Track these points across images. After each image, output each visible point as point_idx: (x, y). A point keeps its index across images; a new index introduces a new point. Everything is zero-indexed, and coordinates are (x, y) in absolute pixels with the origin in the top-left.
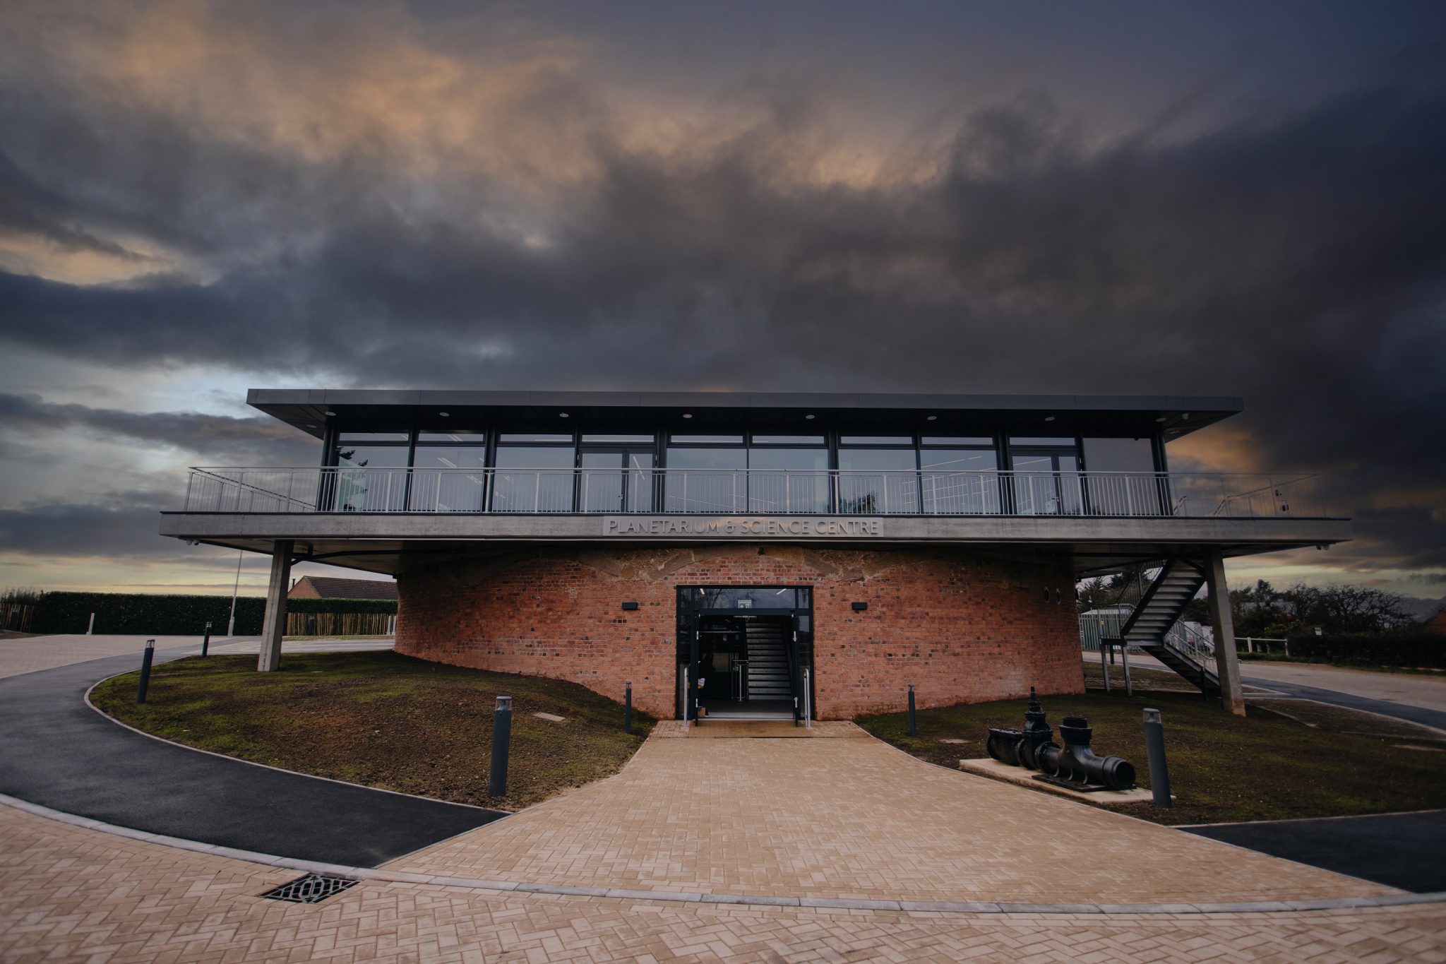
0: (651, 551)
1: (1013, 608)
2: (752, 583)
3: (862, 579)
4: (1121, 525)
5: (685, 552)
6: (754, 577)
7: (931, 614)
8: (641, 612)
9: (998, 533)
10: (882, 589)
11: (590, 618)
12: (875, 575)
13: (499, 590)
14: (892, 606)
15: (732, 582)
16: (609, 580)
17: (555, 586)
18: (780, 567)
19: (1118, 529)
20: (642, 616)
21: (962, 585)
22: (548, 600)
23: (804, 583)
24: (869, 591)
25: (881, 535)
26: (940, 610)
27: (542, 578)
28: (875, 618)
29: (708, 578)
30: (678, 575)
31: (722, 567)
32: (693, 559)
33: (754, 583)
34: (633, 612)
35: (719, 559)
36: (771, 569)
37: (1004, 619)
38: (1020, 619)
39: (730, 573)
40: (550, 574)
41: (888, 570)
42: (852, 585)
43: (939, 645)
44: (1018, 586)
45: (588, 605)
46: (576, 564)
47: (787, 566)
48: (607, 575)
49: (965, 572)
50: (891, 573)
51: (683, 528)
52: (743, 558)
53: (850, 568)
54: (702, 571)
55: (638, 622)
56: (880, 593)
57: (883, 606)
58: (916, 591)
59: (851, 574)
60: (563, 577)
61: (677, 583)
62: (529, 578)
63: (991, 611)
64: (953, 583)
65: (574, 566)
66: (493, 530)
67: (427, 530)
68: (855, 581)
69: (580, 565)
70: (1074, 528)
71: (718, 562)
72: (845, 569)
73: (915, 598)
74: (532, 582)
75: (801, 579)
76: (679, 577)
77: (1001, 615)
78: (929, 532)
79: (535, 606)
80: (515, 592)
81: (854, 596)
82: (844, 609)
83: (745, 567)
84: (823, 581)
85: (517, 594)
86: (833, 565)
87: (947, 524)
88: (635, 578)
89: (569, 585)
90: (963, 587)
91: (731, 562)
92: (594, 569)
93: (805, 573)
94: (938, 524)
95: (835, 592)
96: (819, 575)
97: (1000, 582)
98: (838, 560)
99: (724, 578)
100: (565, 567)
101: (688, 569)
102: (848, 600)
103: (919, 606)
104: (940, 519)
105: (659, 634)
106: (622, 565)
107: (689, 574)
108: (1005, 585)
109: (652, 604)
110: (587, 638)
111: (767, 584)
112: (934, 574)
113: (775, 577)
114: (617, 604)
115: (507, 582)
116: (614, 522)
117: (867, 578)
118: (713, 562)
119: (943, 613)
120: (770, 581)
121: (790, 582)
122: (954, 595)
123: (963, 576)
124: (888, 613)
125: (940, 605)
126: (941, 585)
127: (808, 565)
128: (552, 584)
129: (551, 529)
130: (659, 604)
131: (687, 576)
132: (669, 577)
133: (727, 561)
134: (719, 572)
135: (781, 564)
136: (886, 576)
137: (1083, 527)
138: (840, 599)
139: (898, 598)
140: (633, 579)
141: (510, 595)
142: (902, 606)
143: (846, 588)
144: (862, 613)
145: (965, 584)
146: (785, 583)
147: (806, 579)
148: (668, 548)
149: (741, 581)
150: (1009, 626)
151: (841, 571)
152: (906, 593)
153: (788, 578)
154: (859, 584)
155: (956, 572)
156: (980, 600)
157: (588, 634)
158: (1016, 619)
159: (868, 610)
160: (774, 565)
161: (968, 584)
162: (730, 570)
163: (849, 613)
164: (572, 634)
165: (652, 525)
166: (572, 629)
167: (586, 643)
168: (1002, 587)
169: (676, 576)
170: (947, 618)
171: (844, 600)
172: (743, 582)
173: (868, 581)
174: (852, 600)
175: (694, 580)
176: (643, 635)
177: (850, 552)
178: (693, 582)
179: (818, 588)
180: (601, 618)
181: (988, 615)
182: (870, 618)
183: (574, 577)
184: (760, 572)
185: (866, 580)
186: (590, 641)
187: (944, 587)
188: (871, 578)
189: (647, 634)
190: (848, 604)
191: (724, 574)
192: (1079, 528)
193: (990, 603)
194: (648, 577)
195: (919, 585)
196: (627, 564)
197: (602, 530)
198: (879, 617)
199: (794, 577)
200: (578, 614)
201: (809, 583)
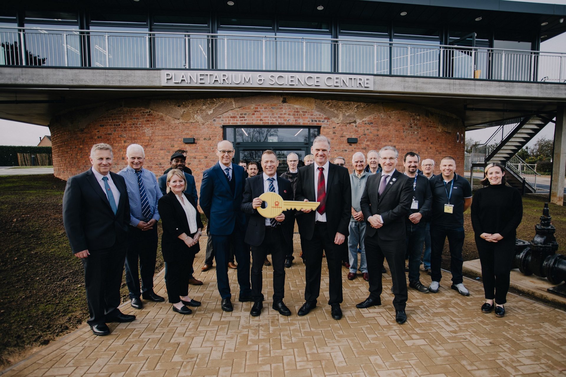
0: (202, 100)
1: (442, 144)
2: (277, 124)
3: (355, 122)
4: (527, 87)
5: (228, 101)
6: (279, 119)
7: (397, 147)
8: (197, 145)
9: (450, 90)
10: (368, 129)
11: (162, 149)
12: (364, 120)
13: (98, 131)
14: (374, 141)
15: (263, 123)
16: (173, 122)
17: (135, 127)
18: (298, 112)
19: (525, 90)
20: (198, 148)
21: (417, 128)
22: (131, 137)
23: (315, 124)
24: (359, 130)
25: (371, 88)
26: (402, 144)
27: (126, 122)
28: (362, 149)
29: (245, 120)
30: (223, 118)
31: (255, 112)
32: (234, 106)
33: (279, 123)
34: (191, 145)
35: (253, 106)
36: (292, 113)
37: (437, 151)
38: (445, 152)
39: (262, 116)
40: (131, 119)
41: (372, 116)
42: (348, 126)
43: (400, 167)
44: (446, 131)
45: (159, 141)
46: (148, 111)
47: (303, 112)
48: (172, 119)
49: (419, 120)
50: (374, 119)
51: (224, 80)
52: (271, 105)
53: (347, 114)
54: (241, 115)
55: (196, 152)
56: (366, 132)
57: (367, 141)
58: (389, 131)
59: (348, 118)
60: (140, 120)
61: (223, 123)
62: (117, 122)
63: (431, 146)
64: (411, 127)
65: (147, 112)
66: (72, 80)
67: (16, 79)
68: (350, 123)
69: (152, 111)
70: (498, 88)
71: (252, 108)
72: (344, 115)
73: (388, 136)
74: (119, 125)
75: (312, 121)
76: (224, 119)
77: (436, 148)
78: (404, 88)
79: (123, 142)
80: (109, 132)
81: (349, 134)
82: (342, 143)
83: (272, 111)
84: (328, 123)
85: (111, 134)
86: (336, 112)
87: (417, 83)
88: (192, 120)
89: (145, 126)
90: (417, 130)
91: (262, 108)
92: (162, 114)
93: (316, 117)
94: (411, 82)
95: (336, 130)
96: (325, 119)
97: (437, 128)
98: (339, 108)
99: (257, 120)
100: (141, 113)
101: (231, 113)
102: (345, 137)
103: (390, 141)
104: (413, 79)
105: (211, 161)
106: (181, 111)
107: (231, 117)
108: (440, 129)
109: (205, 139)
110: (160, 164)
111: (288, 124)
112: (401, 120)
113: (294, 119)
114: (180, 139)
115: (103, 126)
116: (169, 74)
117: (358, 121)
118: (249, 108)
119: (404, 146)
120: (291, 122)
121: (305, 123)
122: (412, 135)
123: (418, 122)
124: (371, 146)
125: (403, 141)
126: (405, 128)
127: (318, 111)
128: (133, 126)
129: (120, 81)
130: (210, 139)
131: (230, 119)
132: (217, 120)
133: (259, 107)
134: (253, 116)
135: (299, 110)
136: (371, 121)
137: (504, 88)
138: (339, 135)
139: (378, 135)
140: (191, 121)
141: (106, 134)
142: (380, 141)
143: (344, 128)
144: (354, 146)
145: (418, 128)
146: (301, 124)
147: (316, 121)
148: (215, 98)
149: (270, 122)
150: (439, 155)
151: (341, 117)
152: (383, 133)
153: (304, 120)
154: (353, 126)
155: (414, 119)
156: (425, 139)
157: (161, 161)
158: (443, 151)
159: (358, 144)
160: (294, 111)
161: (420, 128)
162: (261, 114)
163: (346, 146)
164: (150, 161)
165: (199, 78)
166: (150, 158)
167: (160, 167)
168: (438, 131)
169: (221, 119)
170: (406, 150)
171: (342, 137)
172: (271, 123)
173: (359, 124)
174: (348, 137)
175: (235, 121)
176: (199, 161)
177: (347, 103)
178: (235, 123)
179: (324, 128)
180: (169, 150)
181: (429, 148)
182: (359, 149)
183: (148, 121)
184: (283, 116)
185: (357, 123)
186: (163, 166)
187: (406, 129)
188: (361, 121)
189: (203, 160)
190: (345, 139)
191: (257, 117)
192: (501, 88)
193: (431, 141)
194: (201, 119)
195: (391, 127)
196: (185, 110)
197: (160, 81)
198: (365, 149)
199: (308, 119)
200: (153, 147)
201: (318, 124)
